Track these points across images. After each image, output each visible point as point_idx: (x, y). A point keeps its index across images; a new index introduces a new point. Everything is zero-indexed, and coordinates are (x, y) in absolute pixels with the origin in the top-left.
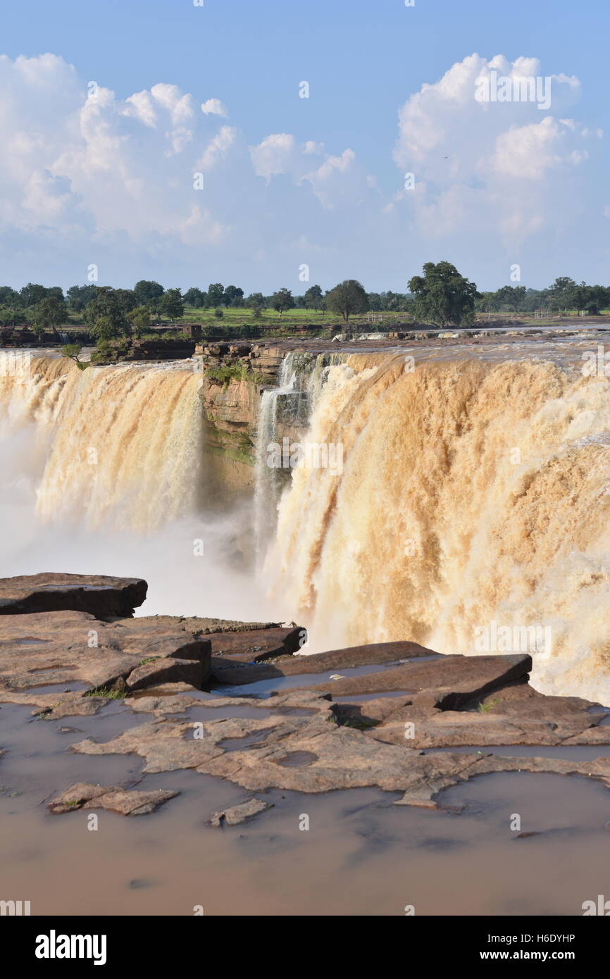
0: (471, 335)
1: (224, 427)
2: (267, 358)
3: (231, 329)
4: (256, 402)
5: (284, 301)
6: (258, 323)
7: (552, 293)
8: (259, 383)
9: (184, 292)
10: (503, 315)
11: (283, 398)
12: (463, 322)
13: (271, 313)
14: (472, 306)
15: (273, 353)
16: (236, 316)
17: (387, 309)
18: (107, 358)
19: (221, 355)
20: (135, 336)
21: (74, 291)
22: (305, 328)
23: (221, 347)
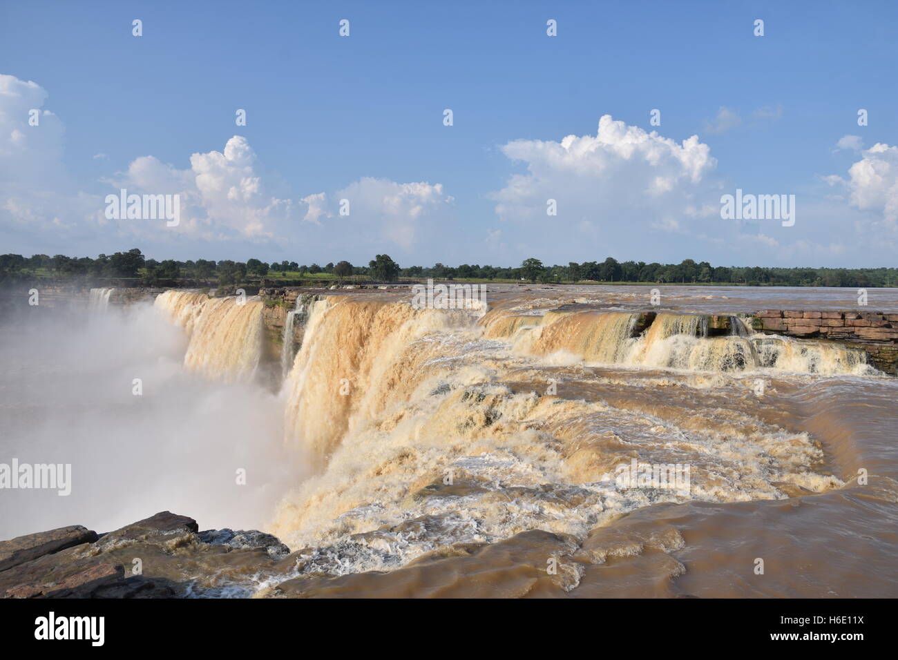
0: (393, 287)
1: (272, 328)
2: (291, 296)
3: (287, 281)
4: (285, 317)
5: (316, 269)
6: (301, 279)
7: (433, 269)
8: (287, 308)
9: (270, 264)
10: (413, 279)
11: (296, 315)
12: (393, 282)
13: (309, 275)
14: (397, 275)
15: (294, 294)
16: (292, 275)
17: (362, 274)
18: (221, 294)
19: (271, 294)
20: (236, 285)
21: (221, 263)
22: (321, 282)
23: (271, 291)
